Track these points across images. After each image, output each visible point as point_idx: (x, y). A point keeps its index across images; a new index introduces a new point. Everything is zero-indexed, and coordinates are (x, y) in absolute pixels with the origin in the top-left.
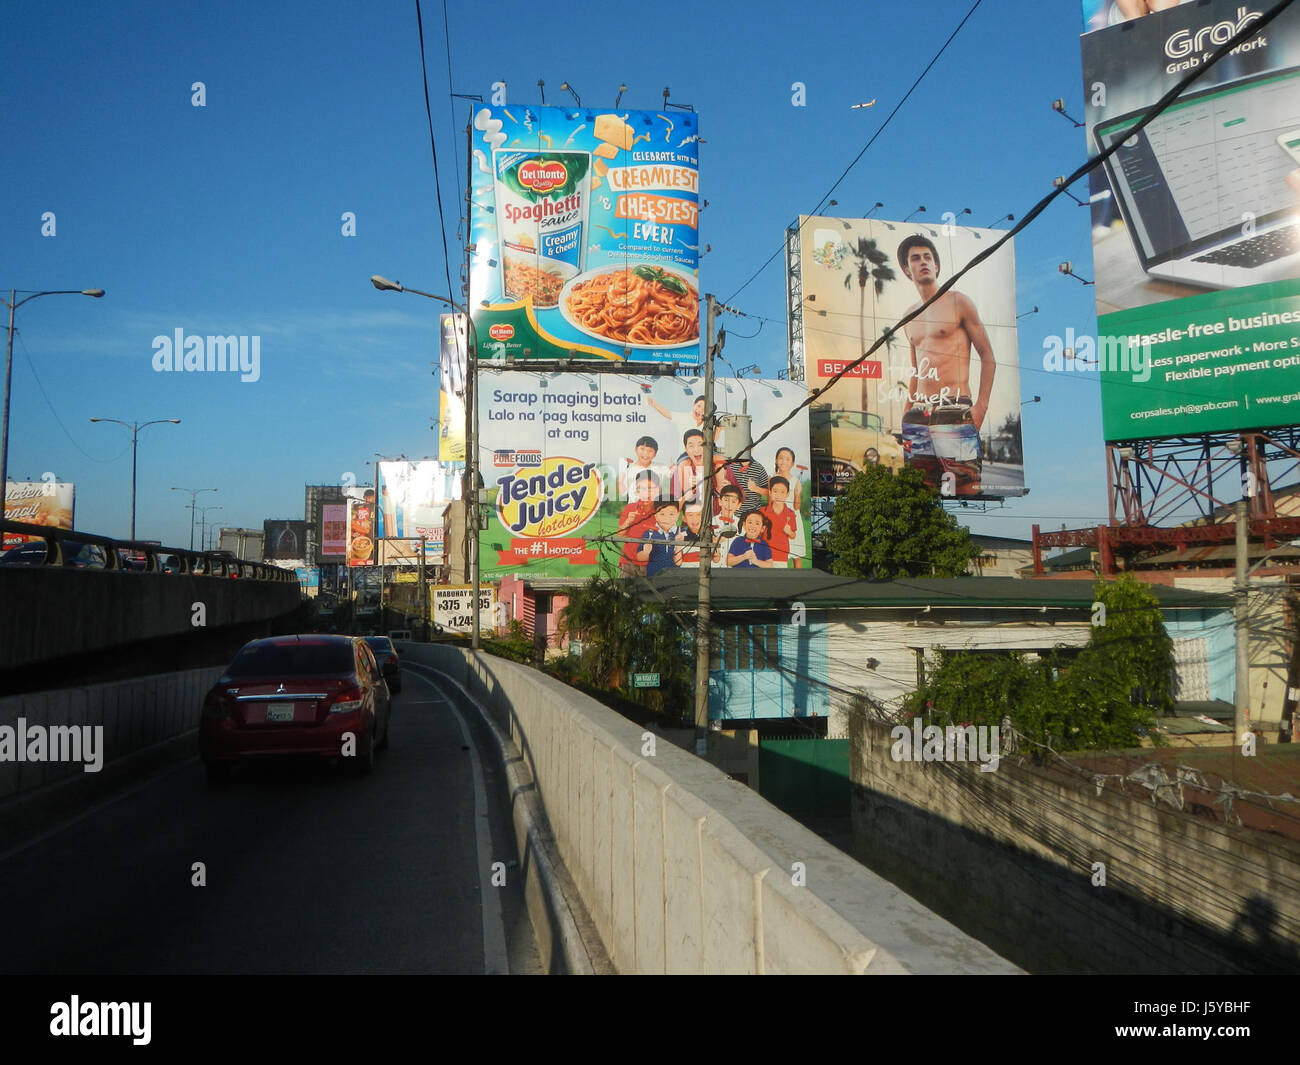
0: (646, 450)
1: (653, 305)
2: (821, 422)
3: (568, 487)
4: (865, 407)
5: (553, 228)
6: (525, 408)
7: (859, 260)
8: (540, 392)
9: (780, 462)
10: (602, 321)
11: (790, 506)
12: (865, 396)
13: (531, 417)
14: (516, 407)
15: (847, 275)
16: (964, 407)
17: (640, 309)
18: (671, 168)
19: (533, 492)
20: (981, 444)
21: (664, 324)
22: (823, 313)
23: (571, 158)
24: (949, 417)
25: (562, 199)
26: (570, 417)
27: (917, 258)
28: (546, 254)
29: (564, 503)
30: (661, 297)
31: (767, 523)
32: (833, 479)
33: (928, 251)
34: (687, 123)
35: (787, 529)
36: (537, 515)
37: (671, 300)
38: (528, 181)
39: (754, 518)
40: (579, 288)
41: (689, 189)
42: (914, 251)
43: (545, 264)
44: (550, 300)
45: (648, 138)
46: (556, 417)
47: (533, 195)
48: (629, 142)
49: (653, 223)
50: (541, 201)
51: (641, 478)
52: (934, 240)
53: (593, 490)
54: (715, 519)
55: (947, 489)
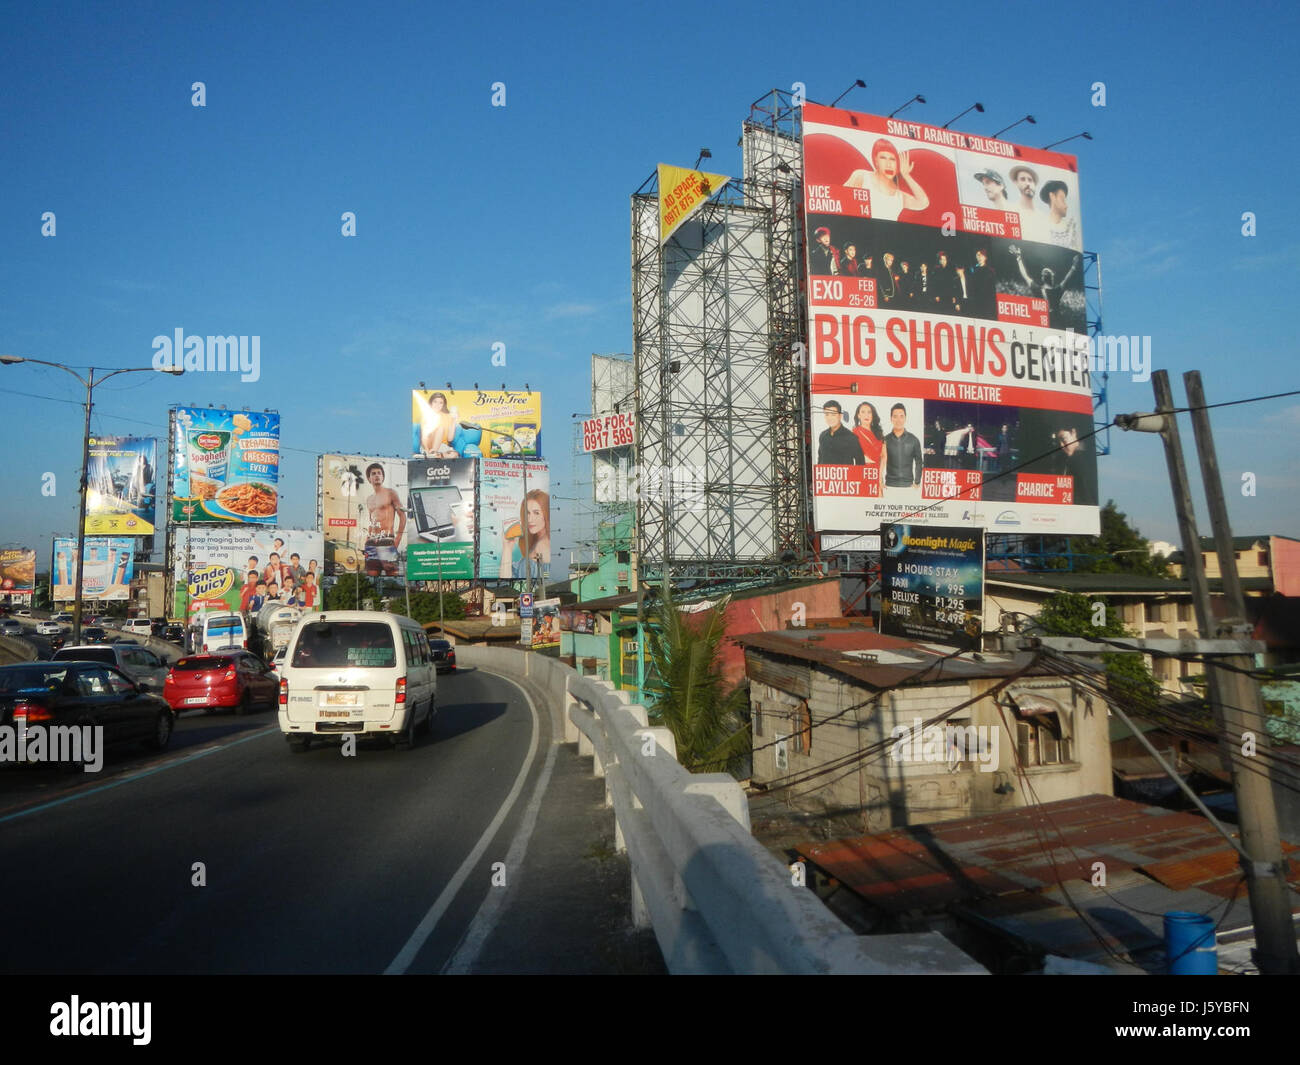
0: (253, 561)
1: (257, 499)
2: (330, 548)
3: (218, 578)
4: (348, 539)
5: (213, 465)
6: (200, 544)
7: (349, 474)
8: (207, 537)
9: (311, 566)
10: (234, 506)
11: (315, 584)
12: (348, 535)
14: (196, 544)
15: (343, 481)
16: (391, 539)
17: (252, 501)
18: (267, 439)
19: (203, 580)
20: (398, 554)
21: (262, 507)
22: (333, 499)
23: (222, 434)
24: (384, 543)
25: (218, 452)
26: (219, 548)
27: (375, 473)
28: (210, 477)
29: (216, 584)
30: (261, 495)
31: (305, 591)
32: (334, 569)
33: (379, 470)
34: (275, 419)
35: (314, 593)
36: (204, 590)
37: (266, 497)
38: (202, 444)
39: (299, 589)
40: (225, 491)
41: (275, 449)
42: (374, 470)
43: (210, 481)
44: (211, 497)
45: (257, 425)
46: (214, 548)
47: (205, 450)
48: (249, 427)
49: (259, 463)
50: (208, 453)
51: (250, 573)
52: (384, 466)
53: (229, 578)
54: (282, 590)
55: (383, 573)
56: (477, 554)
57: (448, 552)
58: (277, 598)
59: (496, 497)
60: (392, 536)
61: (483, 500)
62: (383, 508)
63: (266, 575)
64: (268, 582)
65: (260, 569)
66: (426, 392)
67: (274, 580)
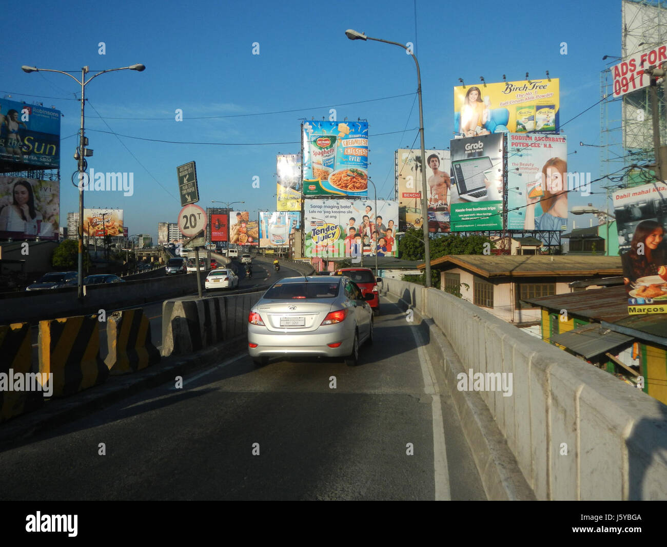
0: (352, 221)
1: (354, 180)
2: (403, 211)
3: (331, 232)
4: (416, 207)
5: (326, 158)
6: (319, 210)
7: (415, 163)
8: (323, 205)
9: (390, 224)
10: (340, 184)
11: (392, 237)
12: (416, 203)
13: (321, 212)
14: (317, 209)
15: (412, 167)
16: (445, 206)
17: (351, 181)
18: (360, 139)
19: (321, 233)
21: (357, 185)
22: (405, 179)
23: (332, 137)
24: (441, 209)
25: (329, 149)
26: (331, 212)
27: (434, 161)
28: (324, 165)
29: (330, 236)
30: (357, 177)
31: (386, 241)
32: (406, 227)
33: (436, 159)
34: (365, 126)
35: (391, 243)
37: (360, 178)
38: (319, 144)
39: (382, 240)
40: (334, 175)
41: (365, 145)
42: (432, 160)
43: (324, 168)
44: (326, 178)
45: (354, 130)
46: (328, 212)
47: (321, 148)
48: (348, 132)
49: (355, 156)
50: (323, 150)
51: (351, 229)
52: (439, 156)
53: (338, 232)
54: (371, 240)
55: (440, 230)
56: (506, 211)
57: (482, 209)
58: (369, 245)
59: (521, 164)
60: (445, 204)
61: (510, 167)
62: (439, 185)
63: (360, 230)
64: (362, 235)
65: (357, 227)
66: (464, 88)
67: (366, 233)
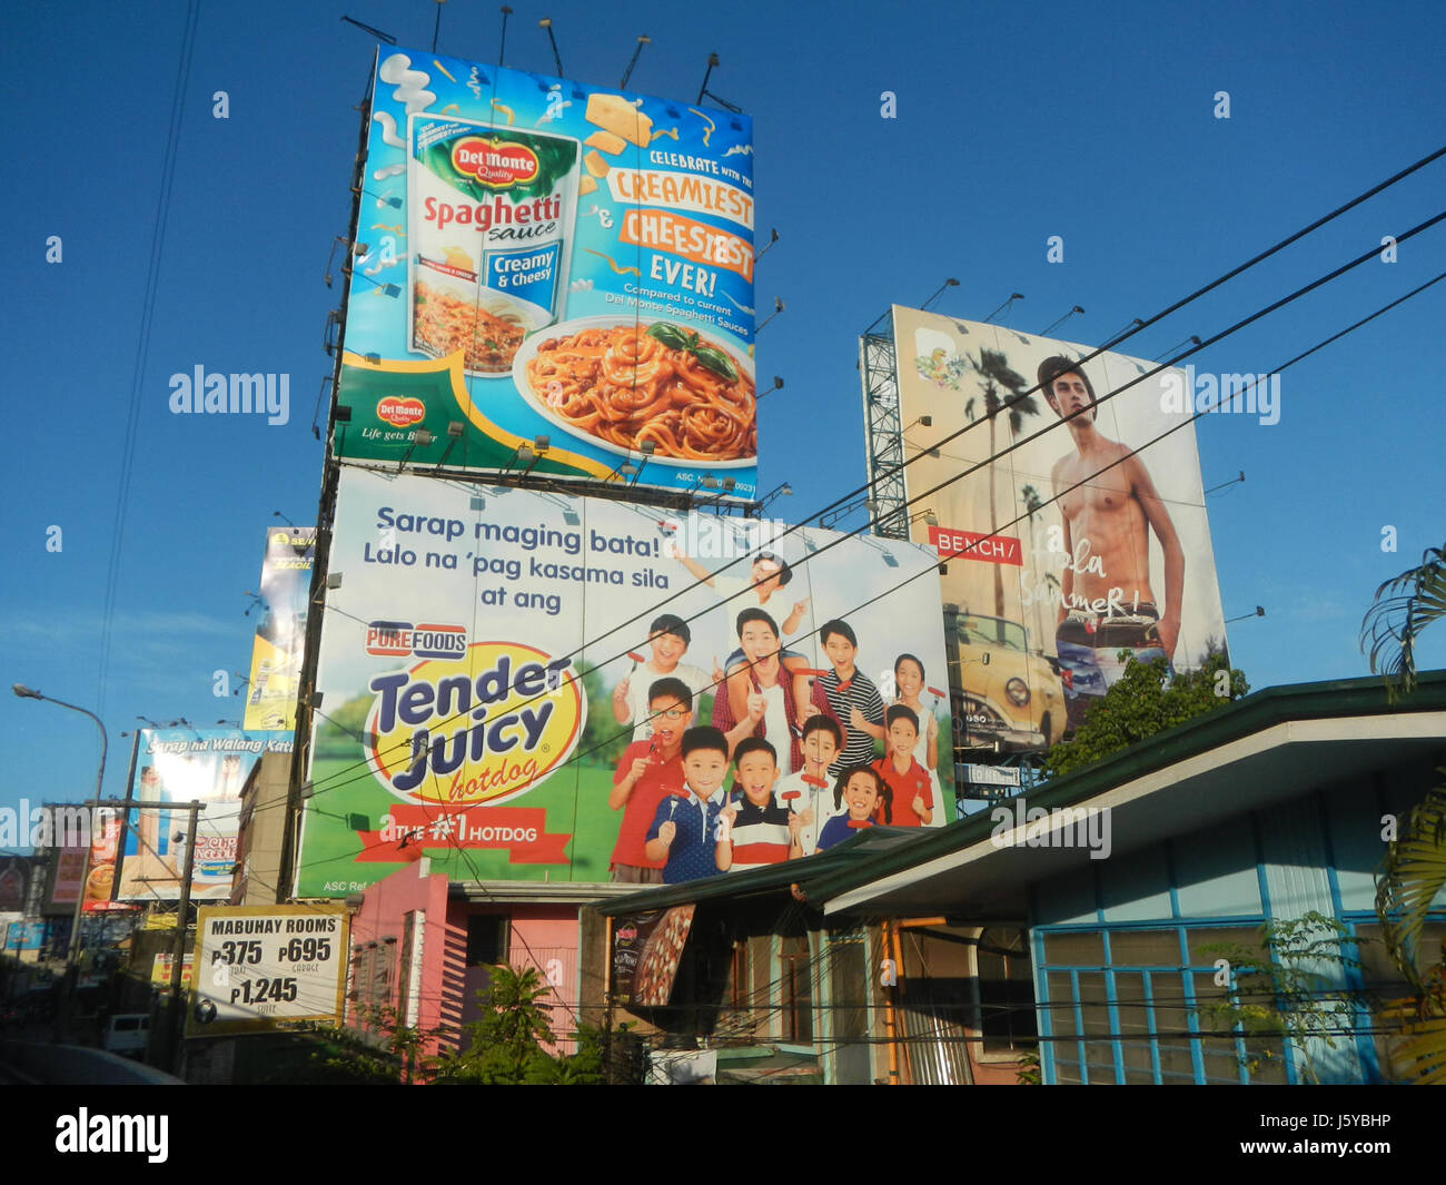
0: (669, 641)
1: (680, 391)
3: (515, 704)
5: (508, 243)
6: (440, 545)
7: (984, 380)
8: (470, 518)
9: (902, 678)
10: (590, 408)
11: (922, 761)
12: (999, 593)
13: (449, 562)
14: (422, 542)
15: (968, 399)
16: (1147, 620)
17: (658, 394)
18: (714, 183)
19: (444, 709)
21: (698, 424)
23: (546, 144)
24: (1123, 634)
25: (529, 201)
26: (525, 569)
27: (1065, 388)
28: (494, 284)
29: (505, 735)
30: (696, 379)
31: (885, 790)
33: (1079, 380)
34: (736, 126)
35: (918, 804)
36: (448, 756)
37: (712, 387)
38: (470, 167)
39: (861, 780)
40: (552, 346)
41: (739, 220)
42: (1057, 379)
43: (492, 300)
44: (497, 361)
45: (675, 134)
46: (503, 567)
47: (475, 189)
48: (645, 138)
49: (683, 259)
50: (490, 200)
51: (662, 689)
53: (565, 707)
54: (794, 782)
58: (778, 816)
60: (1145, 609)
62: (1107, 505)
63: (724, 706)
64: (734, 737)
65: (699, 668)
67: (760, 728)
